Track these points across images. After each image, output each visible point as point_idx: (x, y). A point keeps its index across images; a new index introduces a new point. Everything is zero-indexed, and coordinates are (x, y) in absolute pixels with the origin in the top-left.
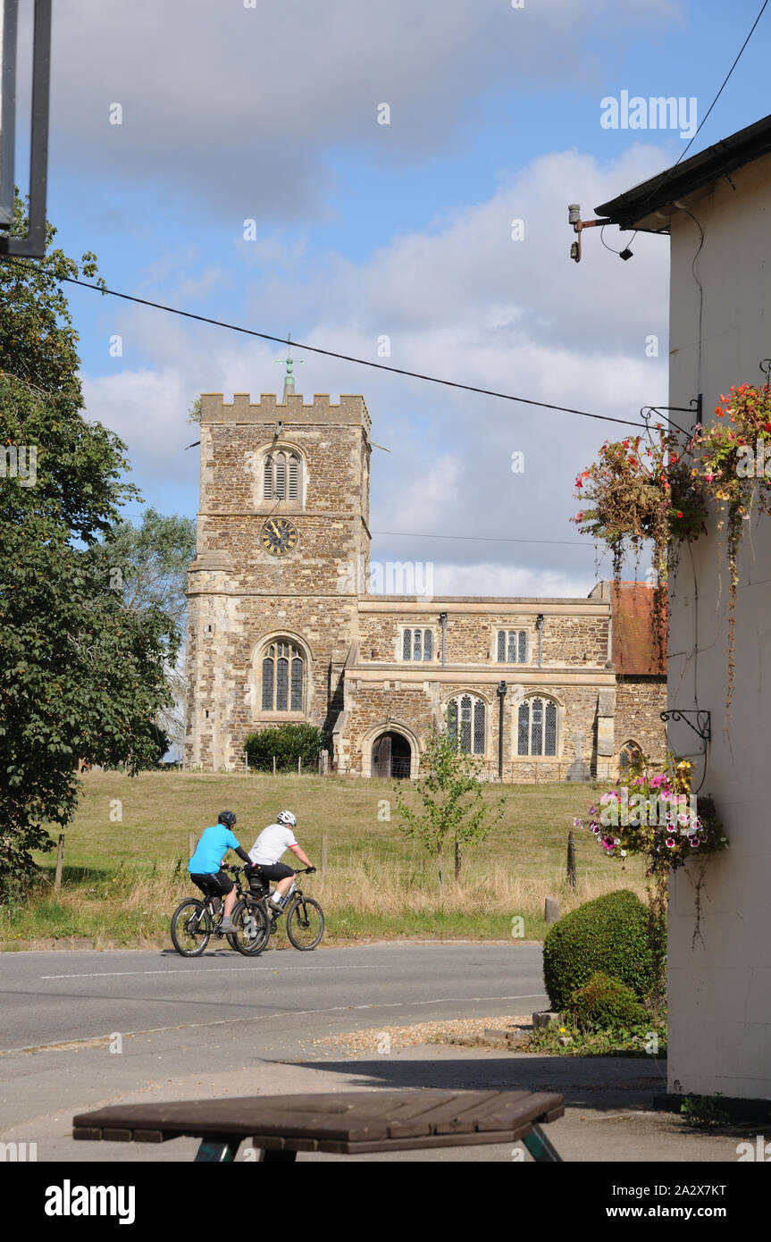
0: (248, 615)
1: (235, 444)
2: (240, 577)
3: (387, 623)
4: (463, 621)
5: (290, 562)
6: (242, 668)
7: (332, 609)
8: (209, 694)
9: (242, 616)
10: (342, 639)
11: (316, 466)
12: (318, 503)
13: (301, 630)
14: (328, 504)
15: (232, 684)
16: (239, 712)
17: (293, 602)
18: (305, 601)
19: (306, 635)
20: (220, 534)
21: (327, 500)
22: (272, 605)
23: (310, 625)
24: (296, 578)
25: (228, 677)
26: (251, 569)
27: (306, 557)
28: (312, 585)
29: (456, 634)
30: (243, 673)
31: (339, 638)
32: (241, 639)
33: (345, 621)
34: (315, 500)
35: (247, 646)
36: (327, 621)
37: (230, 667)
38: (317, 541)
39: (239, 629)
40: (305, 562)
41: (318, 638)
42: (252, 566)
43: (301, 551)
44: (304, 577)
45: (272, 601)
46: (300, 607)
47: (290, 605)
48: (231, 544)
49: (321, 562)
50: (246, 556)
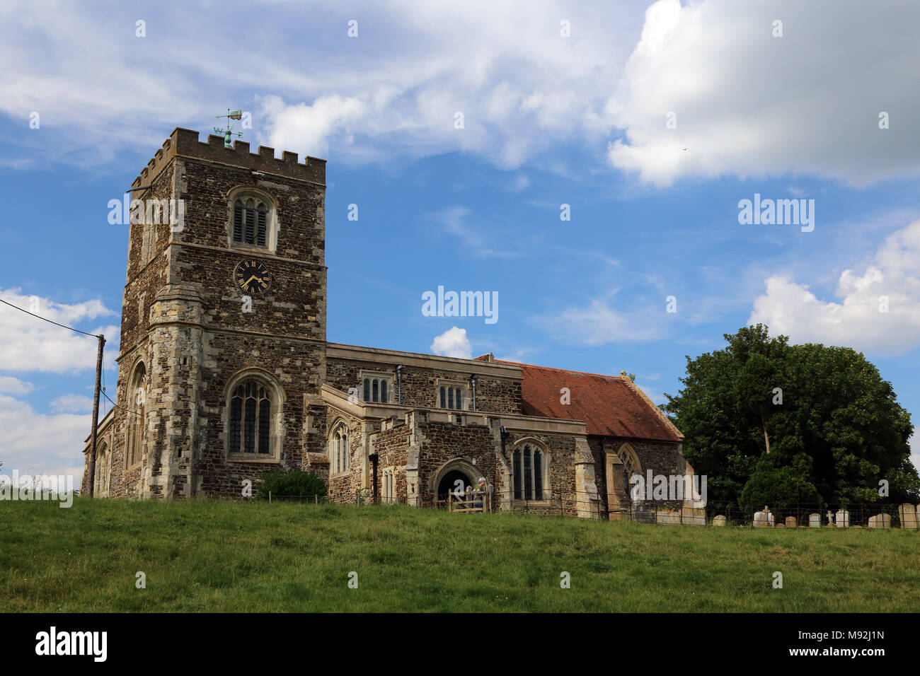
0: (222, 351)
1: (210, 181)
2: (214, 312)
3: (351, 371)
4: (414, 375)
5: (262, 303)
6: (216, 406)
7: (303, 353)
8: (184, 431)
9: (216, 352)
10: (312, 382)
11: (286, 216)
12: (287, 251)
13: (274, 371)
14: (297, 253)
15: (205, 422)
16: (212, 452)
17: (266, 342)
18: (278, 342)
19: (279, 376)
20: (194, 267)
21: (296, 249)
22: (246, 343)
23: (282, 367)
24: (269, 319)
25: (201, 414)
26: (225, 306)
27: (278, 300)
28: (284, 327)
29: (409, 386)
30: (216, 411)
31: (310, 382)
32: (215, 375)
33: (315, 365)
34: (286, 248)
35: (221, 383)
36: (298, 363)
37: (203, 404)
38: (288, 286)
39: (212, 365)
40: (277, 304)
41: (290, 380)
42: (226, 302)
43: (273, 293)
44: (277, 319)
45: (246, 339)
46: (273, 348)
47: (263, 345)
48: (205, 278)
49: (291, 306)
50: (220, 292)
